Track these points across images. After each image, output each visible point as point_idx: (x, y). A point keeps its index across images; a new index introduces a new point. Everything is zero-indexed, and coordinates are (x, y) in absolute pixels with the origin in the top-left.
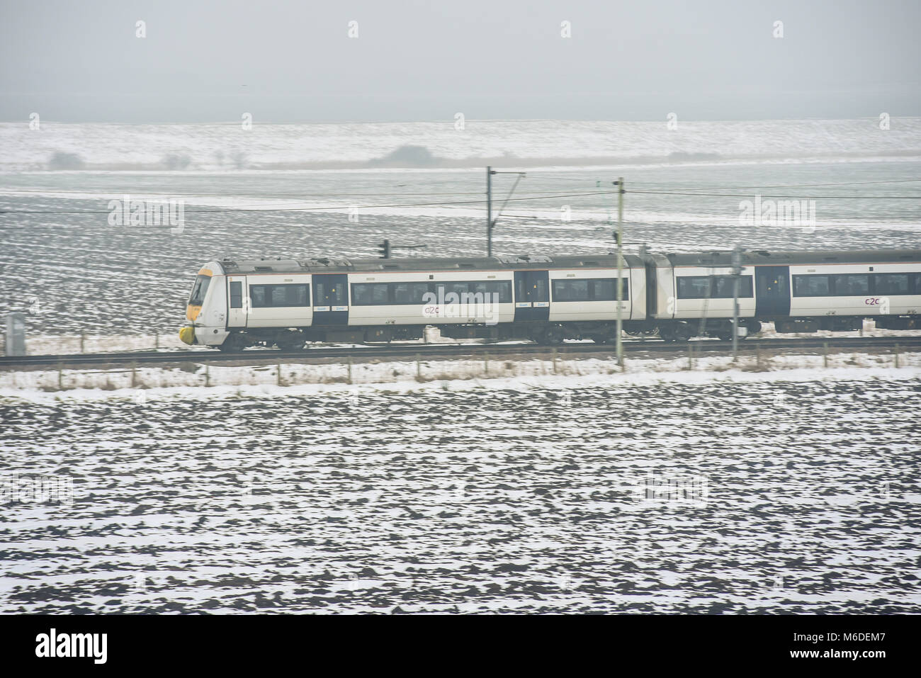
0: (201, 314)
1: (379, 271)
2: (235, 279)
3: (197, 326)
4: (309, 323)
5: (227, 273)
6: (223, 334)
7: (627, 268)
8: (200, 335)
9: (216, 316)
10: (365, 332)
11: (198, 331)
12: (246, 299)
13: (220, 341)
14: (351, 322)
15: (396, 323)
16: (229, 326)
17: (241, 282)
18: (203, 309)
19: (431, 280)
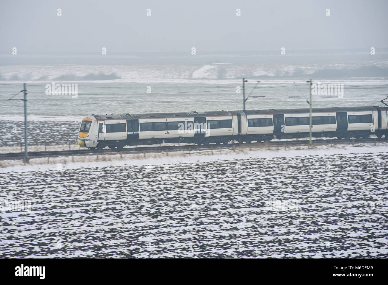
0: (89, 135)
1: (149, 118)
2: (101, 122)
3: (86, 140)
4: (125, 138)
5: (98, 120)
6: (96, 143)
7: (231, 116)
8: (87, 144)
9: (94, 136)
10: (145, 141)
11: (87, 142)
12: (104, 129)
13: (95, 146)
14: (140, 138)
15: (155, 138)
16: (99, 140)
17: (102, 123)
18: (89, 134)
19: (167, 121)
